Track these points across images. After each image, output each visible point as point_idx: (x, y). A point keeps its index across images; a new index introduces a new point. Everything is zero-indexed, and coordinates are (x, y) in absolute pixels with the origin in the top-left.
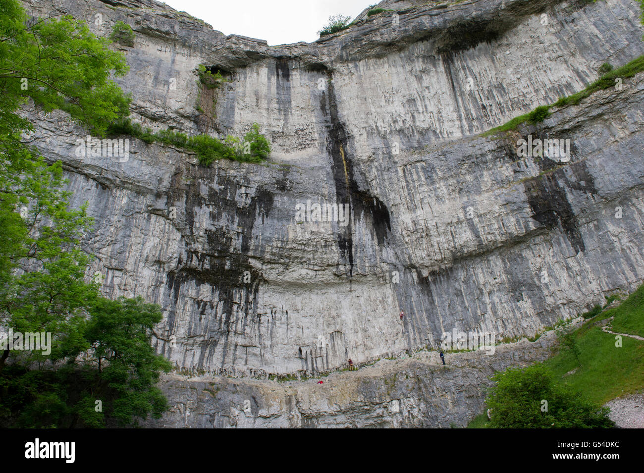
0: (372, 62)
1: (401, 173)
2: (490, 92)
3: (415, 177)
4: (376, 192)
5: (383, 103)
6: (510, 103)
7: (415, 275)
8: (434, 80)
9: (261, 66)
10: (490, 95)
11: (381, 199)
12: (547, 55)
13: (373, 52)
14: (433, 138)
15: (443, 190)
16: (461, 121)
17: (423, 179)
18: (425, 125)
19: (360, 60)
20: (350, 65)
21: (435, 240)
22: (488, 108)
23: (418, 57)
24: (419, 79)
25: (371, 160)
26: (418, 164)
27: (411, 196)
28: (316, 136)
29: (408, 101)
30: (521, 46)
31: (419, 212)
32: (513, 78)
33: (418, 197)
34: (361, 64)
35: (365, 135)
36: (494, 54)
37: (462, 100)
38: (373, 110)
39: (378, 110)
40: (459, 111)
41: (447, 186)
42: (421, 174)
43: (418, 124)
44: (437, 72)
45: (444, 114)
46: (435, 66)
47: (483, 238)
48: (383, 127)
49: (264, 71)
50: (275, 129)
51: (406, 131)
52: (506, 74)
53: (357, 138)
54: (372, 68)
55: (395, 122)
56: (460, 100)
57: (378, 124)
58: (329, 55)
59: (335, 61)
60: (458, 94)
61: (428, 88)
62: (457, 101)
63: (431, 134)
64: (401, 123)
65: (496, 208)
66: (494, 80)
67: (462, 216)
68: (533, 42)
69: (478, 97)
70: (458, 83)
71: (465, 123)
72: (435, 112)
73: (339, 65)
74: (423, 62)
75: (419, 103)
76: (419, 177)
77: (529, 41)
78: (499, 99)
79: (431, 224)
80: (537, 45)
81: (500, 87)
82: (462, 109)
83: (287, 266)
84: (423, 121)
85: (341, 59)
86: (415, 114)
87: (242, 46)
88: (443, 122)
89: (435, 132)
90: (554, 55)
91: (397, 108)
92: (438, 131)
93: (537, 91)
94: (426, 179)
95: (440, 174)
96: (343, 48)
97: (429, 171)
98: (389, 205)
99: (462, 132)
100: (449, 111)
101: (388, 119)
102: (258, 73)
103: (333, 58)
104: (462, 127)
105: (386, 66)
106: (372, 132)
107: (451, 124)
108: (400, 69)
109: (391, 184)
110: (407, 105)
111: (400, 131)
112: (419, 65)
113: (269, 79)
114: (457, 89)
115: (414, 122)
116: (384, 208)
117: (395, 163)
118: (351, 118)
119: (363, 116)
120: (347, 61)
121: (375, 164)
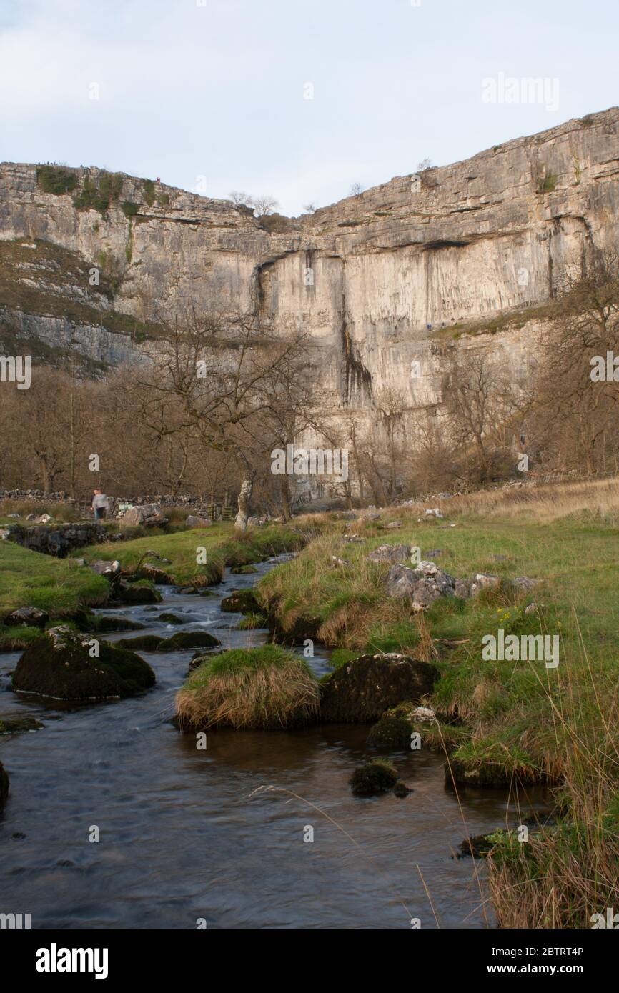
0: (373, 256)
1: (380, 354)
2: (450, 290)
3: (387, 356)
4: (364, 363)
5: (376, 296)
6: (460, 302)
7: (382, 413)
8: (415, 276)
9: (295, 256)
10: (450, 295)
11: (367, 368)
12: (487, 274)
13: (375, 251)
14: (406, 324)
15: (401, 369)
16: (427, 311)
17: (392, 360)
18: (402, 315)
19: (365, 255)
20: (359, 258)
22: (447, 304)
23: (406, 257)
24: (404, 275)
25: (363, 342)
26: (391, 349)
27: (384, 369)
28: (331, 318)
29: (394, 295)
30: (475, 261)
31: (387, 380)
32: (466, 284)
33: (388, 371)
34: (367, 257)
35: (361, 323)
36: (459, 259)
37: (432, 294)
38: (369, 301)
39: (373, 301)
40: (427, 303)
41: (404, 367)
42: (392, 356)
43: (398, 313)
44: (418, 269)
45: (417, 306)
46: (417, 263)
47: (417, 401)
48: (375, 316)
49: (297, 260)
50: (305, 312)
51: (389, 319)
52: (462, 279)
53: (356, 325)
54: (373, 262)
55: (383, 311)
56: (430, 292)
57: (372, 314)
58: (343, 250)
59: (348, 255)
60: (430, 288)
61: (409, 284)
62: (428, 295)
63: (405, 321)
64: (386, 313)
65: (426, 387)
66: (455, 282)
67: (408, 388)
68: (482, 261)
69: (442, 293)
70: (431, 280)
71: (430, 313)
72: (411, 304)
73: (350, 257)
74: (410, 260)
75: (401, 296)
76: (390, 357)
77: (480, 259)
78: (455, 297)
80: (483, 264)
81: (457, 288)
82: (430, 301)
83: (311, 407)
84: (401, 312)
85: (351, 253)
86: (397, 306)
87: (282, 247)
88: (415, 312)
89: (408, 319)
90: (491, 277)
91: (385, 301)
92: (410, 319)
93: (477, 298)
94: (394, 359)
95: (401, 359)
96: (353, 247)
97: (396, 356)
98: (371, 372)
99: (427, 320)
100: (421, 304)
101: (379, 310)
102: (293, 262)
103: (346, 253)
104: (427, 316)
105: (384, 259)
106: (367, 318)
107: (420, 313)
108: (392, 266)
109: (374, 360)
110: (393, 298)
111: (386, 319)
112: (406, 263)
113: (301, 266)
114: (430, 284)
115: (396, 311)
116: (369, 373)
117: (378, 346)
118: (354, 308)
119: (362, 307)
120: (356, 255)
121: (365, 345)
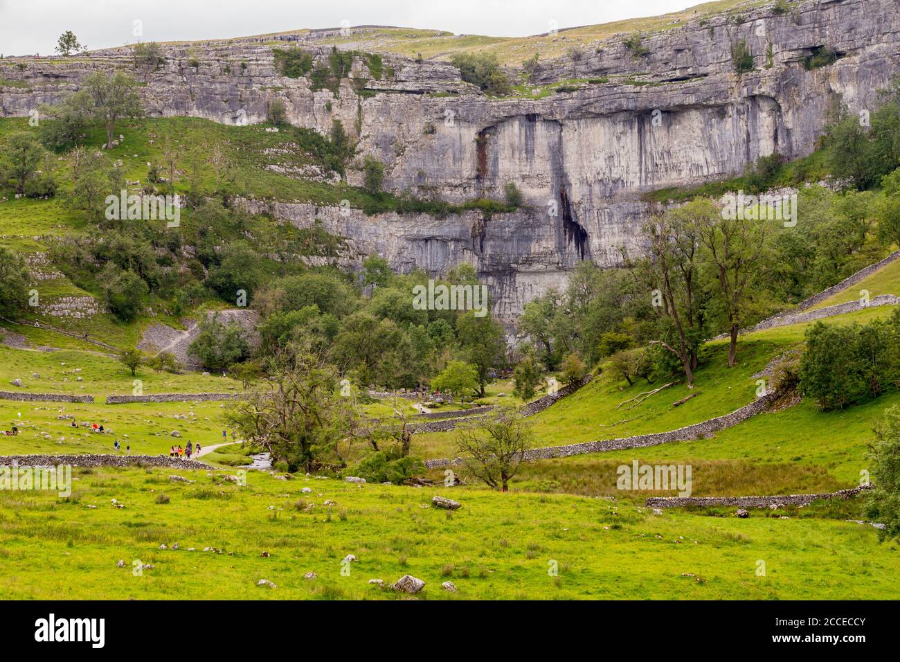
0: (589, 121)
1: (596, 215)
2: (662, 154)
3: (603, 218)
4: (581, 223)
5: (592, 159)
6: (672, 166)
8: (629, 139)
9: (514, 121)
10: (662, 158)
11: (584, 228)
12: (695, 141)
13: (590, 116)
14: (620, 186)
15: (616, 230)
16: (641, 173)
17: (607, 220)
18: (617, 176)
19: (581, 119)
20: (575, 122)
21: (608, 257)
22: (659, 167)
23: (620, 122)
24: (619, 139)
25: (580, 203)
26: (606, 210)
27: (600, 229)
28: (549, 180)
29: (609, 157)
30: (684, 128)
31: (603, 240)
32: (677, 148)
33: (603, 231)
34: (583, 121)
35: (578, 185)
37: (645, 157)
38: (585, 164)
39: (589, 164)
40: (641, 166)
41: (618, 228)
42: (607, 217)
43: (613, 175)
44: (632, 133)
45: (631, 168)
46: (631, 128)
48: (591, 178)
49: (516, 124)
50: (524, 173)
51: (604, 181)
52: (673, 144)
53: (574, 185)
54: (589, 126)
55: (598, 174)
56: (643, 155)
57: (588, 176)
58: (560, 114)
59: (565, 119)
60: (643, 151)
61: (623, 147)
62: (641, 158)
63: (620, 182)
64: (602, 175)
66: (666, 146)
69: (654, 156)
70: (644, 143)
71: (643, 174)
72: (625, 166)
73: (567, 121)
74: (624, 125)
75: (616, 159)
76: (605, 218)
77: (689, 127)
78: (666, 160)
79: (607, 248)
80: (691, 132)
81: (669, 152)
82: (643, 164)
83: (530, 265)
84: (615, 174)
85: (568, 118)
86: (612, 168)
87: (502, 113)
88: (629, 174)
89: (623, 181)
90: (698, 144)
91: (600, 163)
92: (625, 181)
93: (687, 162)
94: (609, 220)
95: (616, 220)
96: (569, 112)
97: (611, 216)
98: (588, 232)
99: (640, 182)
100: (634, 166)
101: (594, 172)
102: (512, 126)
103: (563, 117)
104: (640, 178)
105: (599, 124)
106: (584, 181)
107: (634, 175)
108: (607, 130)
109: (590, 221)
110: (607, 161)
111: (601, 181)
112: (620, 128)
113: (520, 130)
114: (643, 148)
115: (611, 174)
116: (586, 233)
117: (593, 207)
118: (571, 171)
119: (579, 169)
120: (573, 119)
121: (582, 206)
